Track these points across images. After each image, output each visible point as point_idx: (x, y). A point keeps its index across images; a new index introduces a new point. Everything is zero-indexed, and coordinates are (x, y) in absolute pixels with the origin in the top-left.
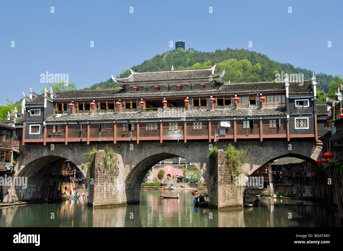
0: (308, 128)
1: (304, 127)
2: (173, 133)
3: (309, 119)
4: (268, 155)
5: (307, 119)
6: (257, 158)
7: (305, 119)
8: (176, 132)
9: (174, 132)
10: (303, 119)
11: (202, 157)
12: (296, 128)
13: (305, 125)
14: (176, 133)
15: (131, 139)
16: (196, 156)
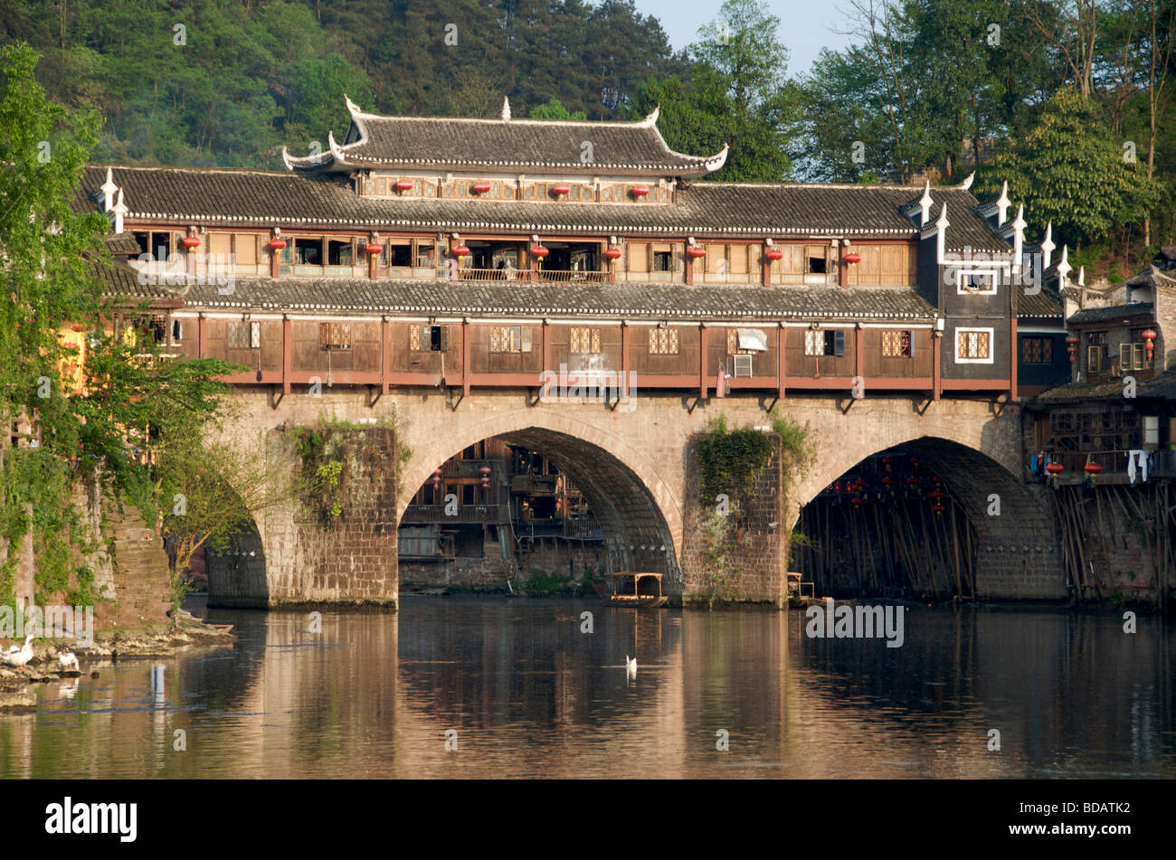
0: (991, 361)
1: (978, 358)
2: (583, 364)
3: (995, 332)
4: (863, 443)
5: (988, 333)
6: (831, 452)
7: (983, 333)
8: (593, 360)
9: (588, 362)
10: (978, 333)
11: (660, 444)
12: (958, 361)
13: (983, 351)
14: (592, 365)
15: (443, 381)
16: (640, 442)
